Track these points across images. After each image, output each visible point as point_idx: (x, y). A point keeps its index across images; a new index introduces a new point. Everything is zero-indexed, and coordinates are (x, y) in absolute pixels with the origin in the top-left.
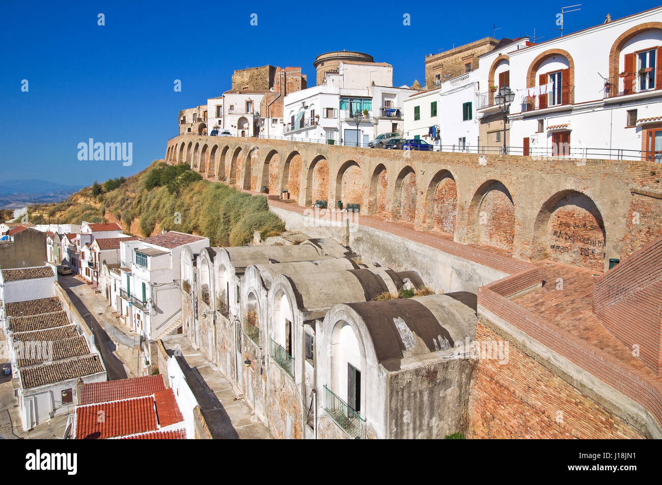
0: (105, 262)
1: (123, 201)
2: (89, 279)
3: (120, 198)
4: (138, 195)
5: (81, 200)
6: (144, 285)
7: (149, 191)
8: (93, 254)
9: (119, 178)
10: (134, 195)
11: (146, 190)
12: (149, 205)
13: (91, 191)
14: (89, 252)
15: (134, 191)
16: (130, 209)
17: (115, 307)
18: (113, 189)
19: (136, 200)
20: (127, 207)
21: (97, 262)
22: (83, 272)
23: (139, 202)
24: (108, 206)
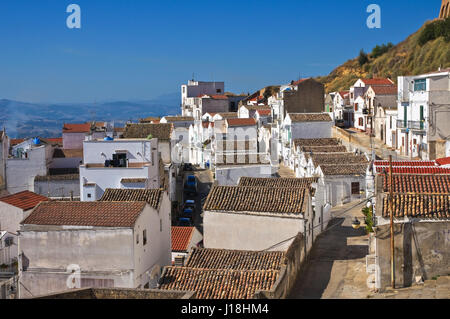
0: (380, 105)
1: (393, 63)
2: (363, 128)
3: (389, 61)
4: (409, 53)
5: (346, 72)
6: (422, 108)
7: (421, 46)
8: (367, 102)
9: (387, 45)
10: (404, 54)
11: (418, 47)
12: (421, 60)
13: (357, 62)
14: (363, 101)
15: (404, 51)
16: (401, 68)
17: (389, 144)
18: (380, 55)
19: (408, 58)
20: (397, 67)
21: (372, 107)
22: (356, 124)
23: (411, 59)
24: (376, 72)
